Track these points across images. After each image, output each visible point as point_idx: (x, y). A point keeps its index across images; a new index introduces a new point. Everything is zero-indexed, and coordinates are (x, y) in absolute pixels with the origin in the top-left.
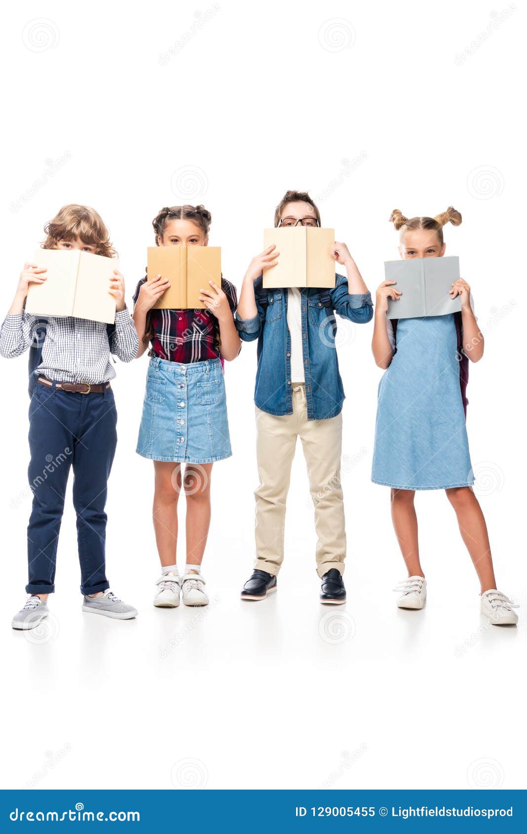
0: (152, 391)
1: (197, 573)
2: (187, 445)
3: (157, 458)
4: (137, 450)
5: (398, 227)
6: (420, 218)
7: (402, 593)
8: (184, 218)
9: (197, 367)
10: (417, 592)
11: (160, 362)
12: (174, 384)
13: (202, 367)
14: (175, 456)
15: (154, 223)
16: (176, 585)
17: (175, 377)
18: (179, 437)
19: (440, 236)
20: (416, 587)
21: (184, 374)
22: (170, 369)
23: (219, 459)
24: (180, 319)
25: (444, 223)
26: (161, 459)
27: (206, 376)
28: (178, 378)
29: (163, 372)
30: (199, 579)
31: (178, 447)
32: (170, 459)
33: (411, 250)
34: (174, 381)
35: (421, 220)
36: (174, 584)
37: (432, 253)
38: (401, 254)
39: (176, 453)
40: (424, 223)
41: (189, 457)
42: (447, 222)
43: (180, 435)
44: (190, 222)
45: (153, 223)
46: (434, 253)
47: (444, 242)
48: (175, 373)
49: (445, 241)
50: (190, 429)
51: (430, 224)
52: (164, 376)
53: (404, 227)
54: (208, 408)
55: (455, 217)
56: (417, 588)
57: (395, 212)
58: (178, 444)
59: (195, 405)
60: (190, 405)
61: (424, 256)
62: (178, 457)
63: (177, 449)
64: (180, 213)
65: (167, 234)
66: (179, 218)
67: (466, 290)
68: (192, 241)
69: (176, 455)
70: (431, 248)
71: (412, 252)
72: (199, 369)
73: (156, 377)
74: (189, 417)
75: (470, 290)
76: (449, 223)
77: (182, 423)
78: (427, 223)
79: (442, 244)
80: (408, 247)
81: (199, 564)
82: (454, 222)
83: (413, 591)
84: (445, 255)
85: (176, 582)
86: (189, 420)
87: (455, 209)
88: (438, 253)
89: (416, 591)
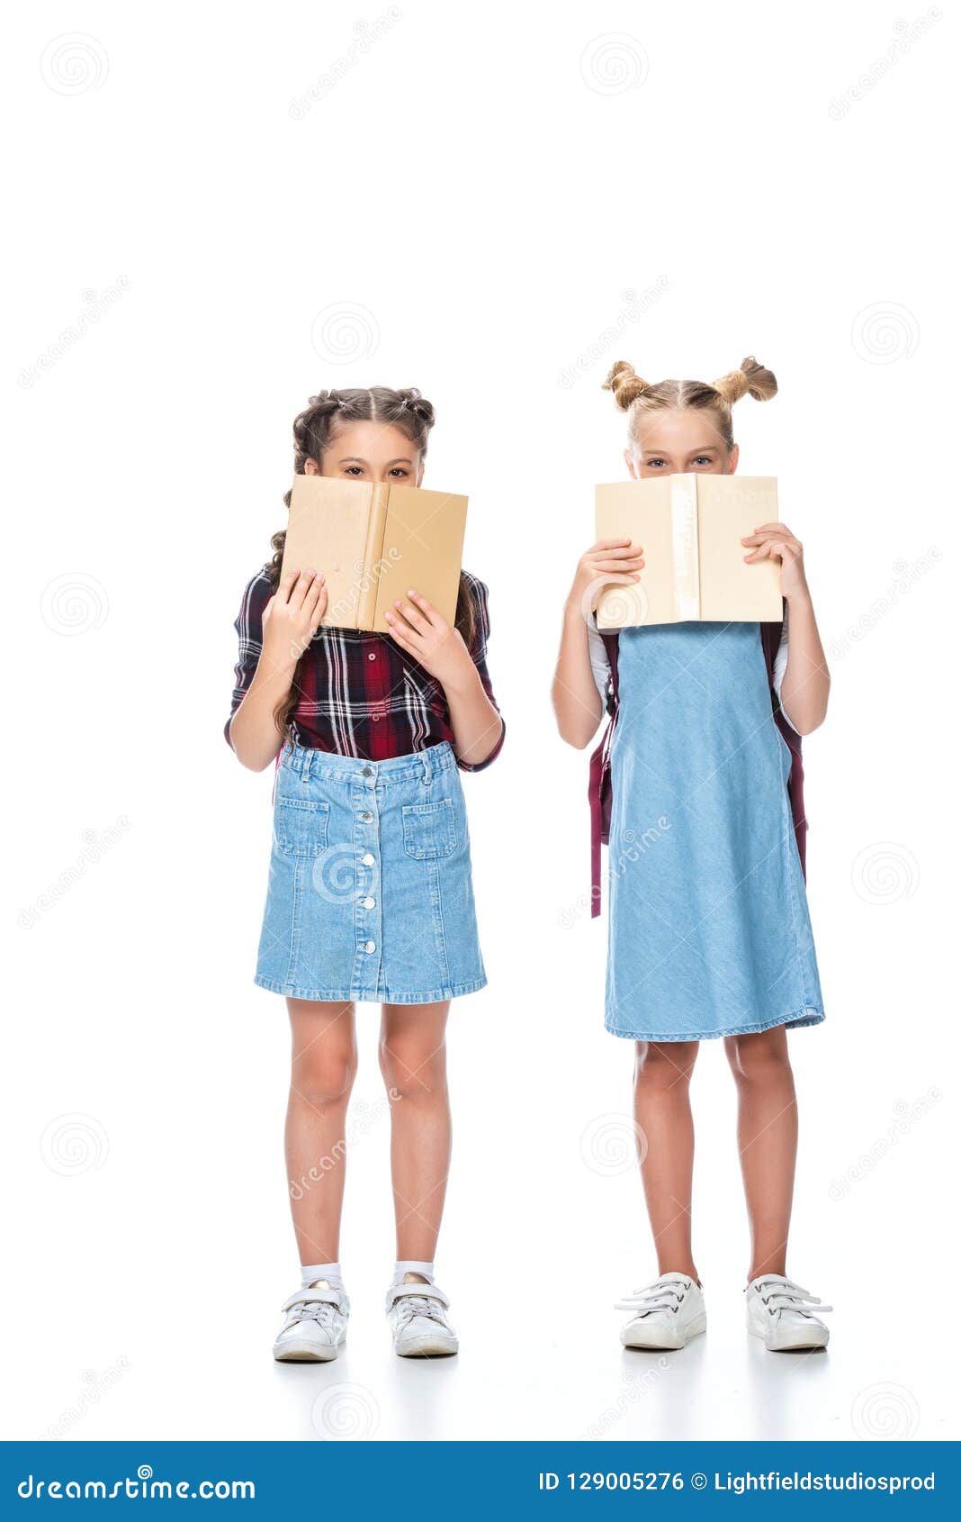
0: (291, 829)
1: (423, 1280)
2: (383, 956)
3: (309, 994)
4: (257, 980)
5: (625, 401)
6: (678, 382)
7: (635, 1313)
8: (379, 419)
9: (402, 769)
10: (669, 1310)
11: (314, 759)
12: (348, 812)
13: (414, 767)
14: (355, 988)
15: (298, 424)
16: (331, 1311)
17: (349, 793)
18: (362, 940)
19: (725, 427)
20: (669, 1297)
21: (373, 787)
22: (338, 775)
23: (459, 992)
24: (372, 657)
25: (734, 396)
26: (318, 995)
27: (423, 792)
28: (357, 797)
29: (319, 783)
30: (433, 1295)
31: (360, 966)
32: (341, 996)
33: (657, 456)
34: (348, 804)
35: (680, 386)
36: (325, 1308)
37: (707, 465)
38: (631, 467)
39: (355, 980)
40: (687, 392)
41: (387, 989)
42: (742, 394)
43: (365, 936)
44: (393, 429)
45: (295, 426)
46: (710, 465)
47: (736, 441)
48: (349, 784)
49: (737, 436)
50: (389, 921)
51: (701, 396)
52: (323, 791)
53: (640, 402)
54: (433, 867)
55: (760, 381)
56: (672, 1301)
57: (620, 367)
58: (360, 957)
59: (400, 861)
60: (388, 861)
61: (686, 469)
62: (360, 988)
63: (357, 969)
64: (369, 406)
65: (331, 456)
66: (368, 417)
67: (792, 553)
68: (395, 473)
69: (357, 984)
70: (702, 453)
71: (659, 462)
72: (406, 773)
73: (302, 796)
74: (385, 892)
75: (801, 550)
76: (748, 397)
77: (369, 904)
78: (694, 393)
79: (730, 446)
80: (645, 449)
81: (428, 1257)
82: (757, 394)
83: (659, 1307)
84: (739, 472)
85: (332, 1304)
86: (385, 898)
87: (760, 363)
88: (719, 463)
89: (666, 1306)
